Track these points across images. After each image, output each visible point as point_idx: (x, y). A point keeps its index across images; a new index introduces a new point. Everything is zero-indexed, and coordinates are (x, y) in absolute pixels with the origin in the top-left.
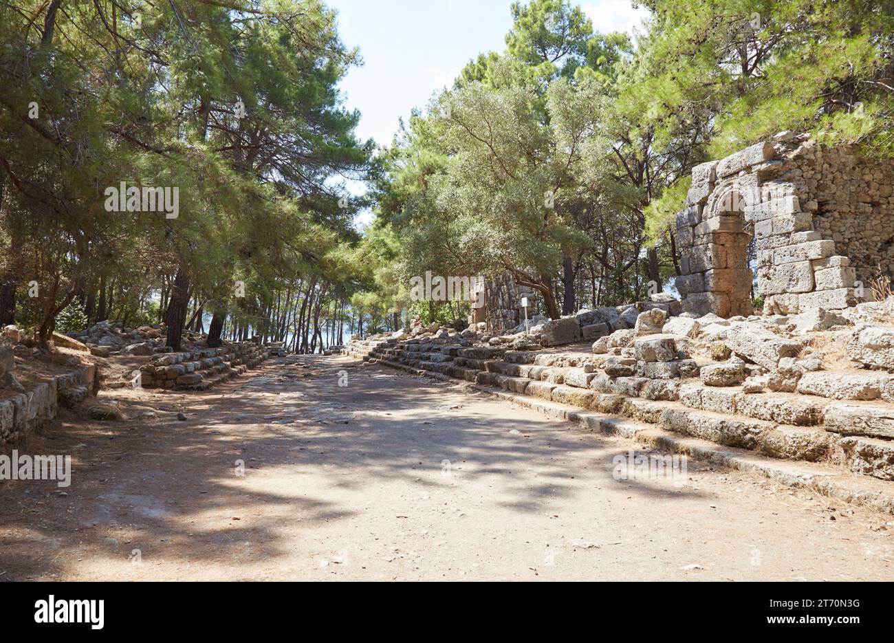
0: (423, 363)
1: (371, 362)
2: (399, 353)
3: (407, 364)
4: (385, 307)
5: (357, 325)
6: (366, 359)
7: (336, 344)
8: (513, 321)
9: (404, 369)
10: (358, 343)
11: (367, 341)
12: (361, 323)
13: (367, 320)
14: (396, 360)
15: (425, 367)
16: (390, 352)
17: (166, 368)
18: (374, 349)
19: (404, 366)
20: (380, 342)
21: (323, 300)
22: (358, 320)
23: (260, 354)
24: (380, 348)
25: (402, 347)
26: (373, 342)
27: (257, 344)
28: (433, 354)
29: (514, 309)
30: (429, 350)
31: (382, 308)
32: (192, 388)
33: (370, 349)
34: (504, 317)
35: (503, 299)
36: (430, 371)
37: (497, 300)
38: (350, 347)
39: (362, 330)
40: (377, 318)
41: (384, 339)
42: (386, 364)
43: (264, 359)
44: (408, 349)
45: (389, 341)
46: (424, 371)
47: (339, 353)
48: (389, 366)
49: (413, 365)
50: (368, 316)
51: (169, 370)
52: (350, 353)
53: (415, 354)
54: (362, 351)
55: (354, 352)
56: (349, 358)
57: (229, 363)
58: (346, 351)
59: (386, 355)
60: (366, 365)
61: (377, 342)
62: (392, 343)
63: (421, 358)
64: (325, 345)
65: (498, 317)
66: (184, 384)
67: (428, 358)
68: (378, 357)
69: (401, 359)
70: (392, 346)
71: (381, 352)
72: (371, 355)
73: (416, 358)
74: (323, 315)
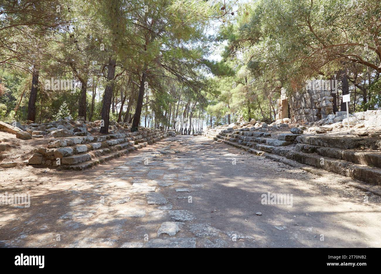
0: (260, 145)
1: (219, 141)
2: (237, 137)
3: (245, 145)
4: (224, 112)
5: (209, 122)
6: (215, 139)
7: (200, 131)
8: (315, 116)
9: (244, 149)
10: (210, 130)
11: (215, 129)
12: (211, 121)
13: (214, 119)
14: (234, 141)
15: (263, 149)
16: (230, 136)
17: (55, 150)
18: (220, 134)
19: (243, 146)
20: (223, 130)
21: (194, 110)
22: (210, 119)
23: (161, 135)
24: (223, 133)
25: (238, 133)
26: (219, 130)
27: (162, 130)
28: (267, 139)
29: (315, 108)
30: (262, 135)
31: (222, 113)
32: (72, 168)
33: (217, 133)
34: (306, 114)
35: (306, 102)
36: (270, 153)
37: (300, 103)
38: (206, 132)
39: (212, 124)
40: (219, 118)
41: (225, 128)
42: (228, 144)
43: (163, 137)
44: (243, 134)
45: (228, 129)
46: (263, 152)
47: (201, 135)
48: (231, 145)
49: (251, 147)
50: (215, 117)
51: (57, 151)
52: (206, 135)
53: (251, 138)
54: (213, 134)
55: (208, 135)
56: (205, 138)
57: (133, 142)
58: (204, 134)
59: (228, 138)
60: (216, 144)
61: (221, 130)
62: (230, 130)
63: (257, 141)
64: (195, 130)
65: (300, 114)
66: (67, 164)
67: (264, 142)
68: (222, 138)
69: (240, 141)
70: (230, 132)
71: (224, 135)
72: (218, 137)
73: (251, 141)
74: (194, 117)
